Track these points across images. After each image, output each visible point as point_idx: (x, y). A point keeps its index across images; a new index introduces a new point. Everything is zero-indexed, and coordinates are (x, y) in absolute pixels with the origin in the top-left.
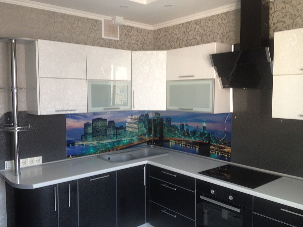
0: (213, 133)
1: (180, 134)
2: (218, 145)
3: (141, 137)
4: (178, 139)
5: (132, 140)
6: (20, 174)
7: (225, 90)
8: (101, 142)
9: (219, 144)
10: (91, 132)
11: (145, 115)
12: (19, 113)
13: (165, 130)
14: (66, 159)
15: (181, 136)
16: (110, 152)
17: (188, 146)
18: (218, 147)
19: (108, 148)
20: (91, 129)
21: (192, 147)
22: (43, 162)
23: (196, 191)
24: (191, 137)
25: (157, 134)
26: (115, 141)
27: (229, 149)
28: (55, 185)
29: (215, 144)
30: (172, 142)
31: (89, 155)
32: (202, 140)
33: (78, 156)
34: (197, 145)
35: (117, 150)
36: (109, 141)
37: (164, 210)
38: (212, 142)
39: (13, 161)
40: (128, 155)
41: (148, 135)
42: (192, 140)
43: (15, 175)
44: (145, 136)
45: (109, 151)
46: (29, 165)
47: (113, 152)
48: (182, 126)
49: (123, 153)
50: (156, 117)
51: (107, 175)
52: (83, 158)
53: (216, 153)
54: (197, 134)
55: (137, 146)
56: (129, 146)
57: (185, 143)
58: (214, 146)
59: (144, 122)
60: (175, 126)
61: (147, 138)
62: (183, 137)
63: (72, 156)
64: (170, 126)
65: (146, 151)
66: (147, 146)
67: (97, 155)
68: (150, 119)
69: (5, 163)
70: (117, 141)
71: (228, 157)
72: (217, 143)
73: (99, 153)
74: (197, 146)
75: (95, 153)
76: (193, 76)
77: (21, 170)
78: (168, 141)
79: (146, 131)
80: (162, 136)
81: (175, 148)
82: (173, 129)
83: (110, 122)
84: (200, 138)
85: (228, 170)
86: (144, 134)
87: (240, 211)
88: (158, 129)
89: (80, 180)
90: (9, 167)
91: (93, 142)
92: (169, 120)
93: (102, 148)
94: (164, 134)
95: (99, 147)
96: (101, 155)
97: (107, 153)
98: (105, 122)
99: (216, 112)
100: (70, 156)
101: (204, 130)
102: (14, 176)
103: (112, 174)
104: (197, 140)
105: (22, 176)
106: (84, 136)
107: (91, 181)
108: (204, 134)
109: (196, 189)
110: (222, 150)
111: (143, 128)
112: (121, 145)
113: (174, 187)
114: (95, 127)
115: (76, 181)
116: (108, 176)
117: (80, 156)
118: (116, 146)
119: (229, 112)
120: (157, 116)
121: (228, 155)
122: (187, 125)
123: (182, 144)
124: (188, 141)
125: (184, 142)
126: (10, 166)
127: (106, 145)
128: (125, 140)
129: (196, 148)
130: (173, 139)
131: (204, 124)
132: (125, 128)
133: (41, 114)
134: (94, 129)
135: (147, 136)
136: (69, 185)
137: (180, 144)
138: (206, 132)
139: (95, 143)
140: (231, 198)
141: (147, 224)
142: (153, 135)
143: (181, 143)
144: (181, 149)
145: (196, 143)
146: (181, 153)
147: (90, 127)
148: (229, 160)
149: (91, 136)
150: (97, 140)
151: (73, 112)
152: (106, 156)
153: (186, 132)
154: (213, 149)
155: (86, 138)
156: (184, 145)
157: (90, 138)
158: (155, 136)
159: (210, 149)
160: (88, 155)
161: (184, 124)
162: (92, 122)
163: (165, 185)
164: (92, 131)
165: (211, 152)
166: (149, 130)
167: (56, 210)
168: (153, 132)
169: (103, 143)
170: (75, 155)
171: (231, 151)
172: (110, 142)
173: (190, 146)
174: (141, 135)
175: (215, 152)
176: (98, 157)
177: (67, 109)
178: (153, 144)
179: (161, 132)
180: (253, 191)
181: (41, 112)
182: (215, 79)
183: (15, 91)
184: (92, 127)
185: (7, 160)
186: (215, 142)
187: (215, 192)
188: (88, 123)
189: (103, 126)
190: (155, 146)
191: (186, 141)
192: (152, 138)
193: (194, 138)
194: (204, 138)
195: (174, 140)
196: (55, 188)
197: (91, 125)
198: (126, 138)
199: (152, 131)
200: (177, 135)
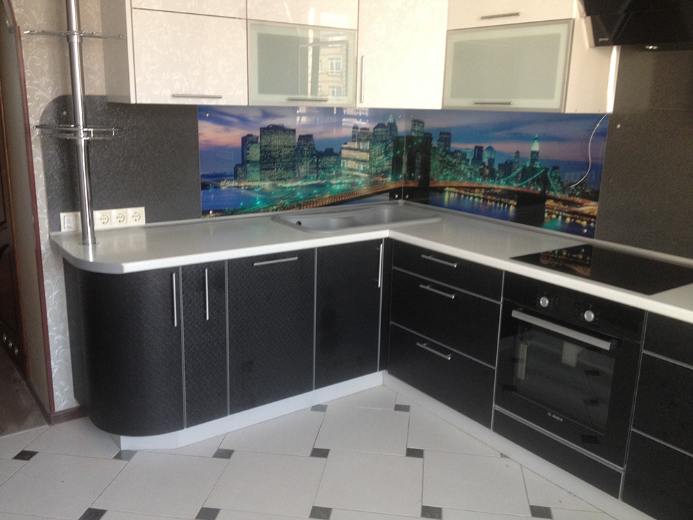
0: (555, 168)
1: (471, 173)
2: (565, 196)
3: (376, 178)
4: (465, 184)
5: (353, 184)
6: (94, 243)
7: (597, 53)
8: (280, 184)
9: (571, 195)
10: (258, 158)
11: (386, 124)
12: (88, 100)
13: (435, 164)
14: (199, 217)
15: (473, 177)
16: (302, 210)
17: (491, 201)
18: (565, 202)
19: (298, 201)
20: (258, 150)
21: (500, 204)
22: (147, 221)
23: (504, 300)
24: (499, 179)
25: (414, 172)
26: (312, 186)
27: (593, 205)
28: (175, 269)
29: (559, 195)
30: (450, 192)
31: (254, 212)
32: (526, 184)
33: (226, 215)
34: (511, 199)
35: (316, 207)
36: (299, 183)
37: (422, 343)
38: (553, 190)
39: (79, 214)
40: (345, 218)
41: (392, 173)
42: (502, 185)
43: (84, 244)
44: (385, 176)
45: (300, 206)
46: (115, 224)
47: (308, 209)
48: (479, 151)
49: (332, 212)
50: (415, 131)
51: (294, 256)
52: (238, 219)
53: (560, 217)
54: (516, 171)
55: (367, 199)
56: (346, 199)
57: (484, 194)
58: (556, 200)
59: (386, 141)
60: (459, 151)
61: (389, 182)
62: (479, 180)
63: (214, 212)
64: (448, 153)
65: (386, 211)
66: (388, 202)
67: (270, 213)
68: (399, 134)
69: (59, 216)
70: (318, 184)
71: (588, 227)
72: (563, 191)
73: (277, 210)
74: (512, 202)
75: (266, 210)
76: (517, 14)
77: (96, 235)
78: (441, 190)
79: (387, 165)
80: (426, 178)
81: (456, 207)
82: (454, 161)
83: (301, 137)
84: (521, 181)
85: (584, 258)
86: (382, 172)
87: (610, 347)
88: (418, 162)
89: (233, 263)
90: (71, 227)
91: (261, 184)
92: (446, 137)
93: (282, 198)
94: (431, 173)
95: (276, 196)
96: (280, 214)
97: (294, 211)
98: (291, 137)
99: (570, 110)
100: (209, 213)
101: (533, 161)
102: (82, 247)
103: (304, 254)
104: (514, 186)
105: (99, 246)
106: (241, 167)
107: (257, 267)
108: (534, 170)
109: (504, 296)
110: (574, 209)
111: (381, 157)
112: (328, 196)
113: (451, 292)
114: (266, 146)
115: (221, 263)
116: (296, 258)
117: (232, 213)
118: (315, 197)
119: (602, 112)
120: (417, 129)
121: (589, 222)
122: (490, 149)
123: (474, 197)
124: (490, 189)
125: (480, 192)
126: (72, 224)
127: (293, 193)
128: (338, 185)
129: (509, 205)
130: (454, 185)
131: (536, 147)
132: (338, 155)
133: (138, 102)
134: (265, 152)
135: (389, 179)
136: (206, 271)
137: (469, 196)
138: (538, 166)
139: (267, 185)
140: (589, 316)
141: (381, 372)
142: (405, 175)
143: (472, 194)
144: (474, 210)
145: (509, 194)
146: (471, 217)
147: (255, 145)
148: (590, 234)
149: (258, 168)
150: (270, 178)
151: (213, 102)
152: (293, 217)
153: (488, 167)
154: (552, 208)
155: (245, 171)
156: (480, 198)
157: (255, 173)
158: (411, 178)
159: (544, 207)
160: (250, 213)
161: (482, 147)
162: (261, 135)
163: (428, 288)
164: (261, 157)
165: (546, 215)
166: (397, 163)
167: (176, 325)
168: (404, 169)
169: (285, 188)
170: (220, 211)
171: (599, 212)
172: (302, 187)
173: (494, 201)
174: (377, 174)
175: (558, 216)
176: (274, 218)
177: (201, 93)
178: (404, 198)
179: (426, 169)
180: (649, 298)
181: (138, 97)
182: (574, 20)
183: (75, 39)
184: (259, 145)
185: (63, 211)
186: (559, 191)
187: (549, 304)
188: (249, 136)
189: (285, 146)
190: (408, 202)
191: (487, 189)
192: (401, 184)
193: (507, 182)
194: (533, 181)
195: (456, 187)
196: (174, 275)
197: (256, 142)
198: (341, 178)
199: (404, 165)
200: (465, 175)
